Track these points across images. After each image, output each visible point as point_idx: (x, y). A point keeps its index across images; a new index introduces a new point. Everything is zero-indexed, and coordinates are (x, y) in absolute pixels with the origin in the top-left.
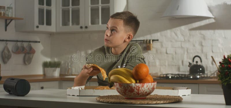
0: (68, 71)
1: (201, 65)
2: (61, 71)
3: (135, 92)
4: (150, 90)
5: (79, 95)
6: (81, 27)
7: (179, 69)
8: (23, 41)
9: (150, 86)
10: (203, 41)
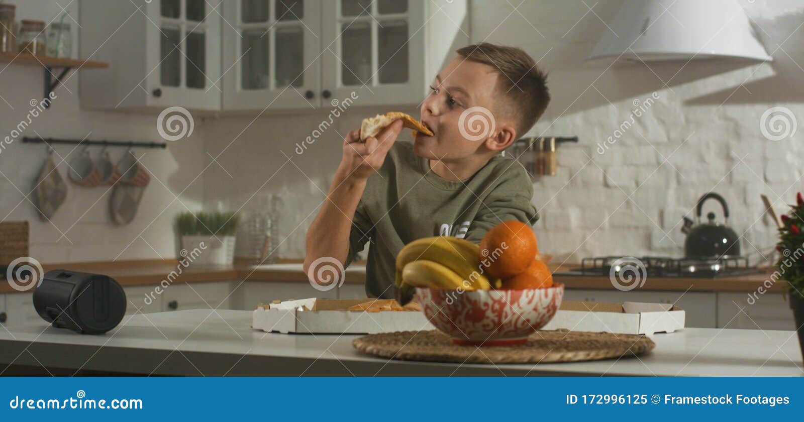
0: (265, 246)
1: (727, 225)
2: (238, 247)
3: (486, 321)
4: (539, 314)
5: (293, 330)
6: (309, 95)
7: (648, 241)
8: (105, 143)
9: (540, 300)
10: (733, 142)
